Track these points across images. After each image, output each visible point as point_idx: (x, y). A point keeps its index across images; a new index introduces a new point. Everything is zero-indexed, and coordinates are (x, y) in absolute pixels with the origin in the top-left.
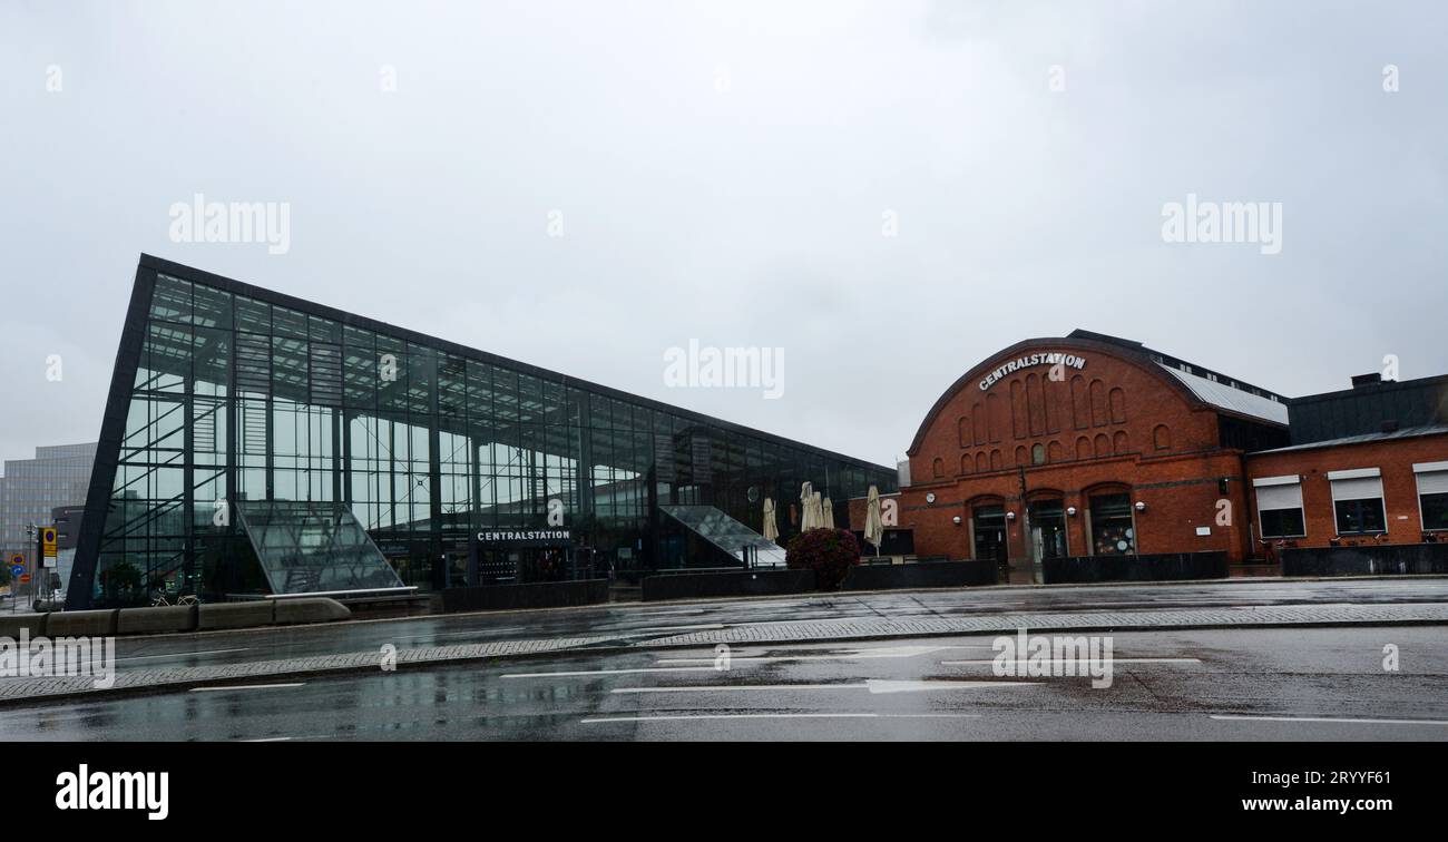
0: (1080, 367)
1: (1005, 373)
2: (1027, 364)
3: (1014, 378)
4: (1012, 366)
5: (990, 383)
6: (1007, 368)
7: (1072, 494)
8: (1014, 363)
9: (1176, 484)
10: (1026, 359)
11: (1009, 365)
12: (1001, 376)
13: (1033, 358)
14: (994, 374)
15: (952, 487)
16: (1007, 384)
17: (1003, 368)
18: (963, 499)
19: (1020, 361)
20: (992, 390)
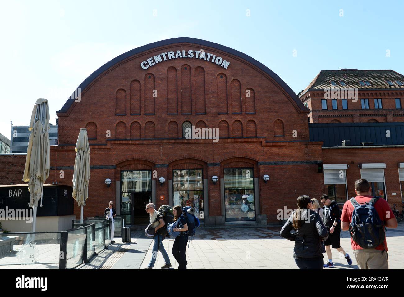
0: (226, 67)
1: (165, 59)
2: (184, 56)
3: (171, 65)
4: (171, 55)
5: (151, 65)
6: (167, 55)
7: (214, 164)
8: (173, 53)
9: (288, 163)
10: (184, 52)
11: (169, 53)
12: (161, 60)
13: (189, 52)
14: (155, 57)
15: (104, 150)
16: (164, 70)
17: (164, 54)
18: (115, 162)
19: (178, 52)
20: (151, 71)
